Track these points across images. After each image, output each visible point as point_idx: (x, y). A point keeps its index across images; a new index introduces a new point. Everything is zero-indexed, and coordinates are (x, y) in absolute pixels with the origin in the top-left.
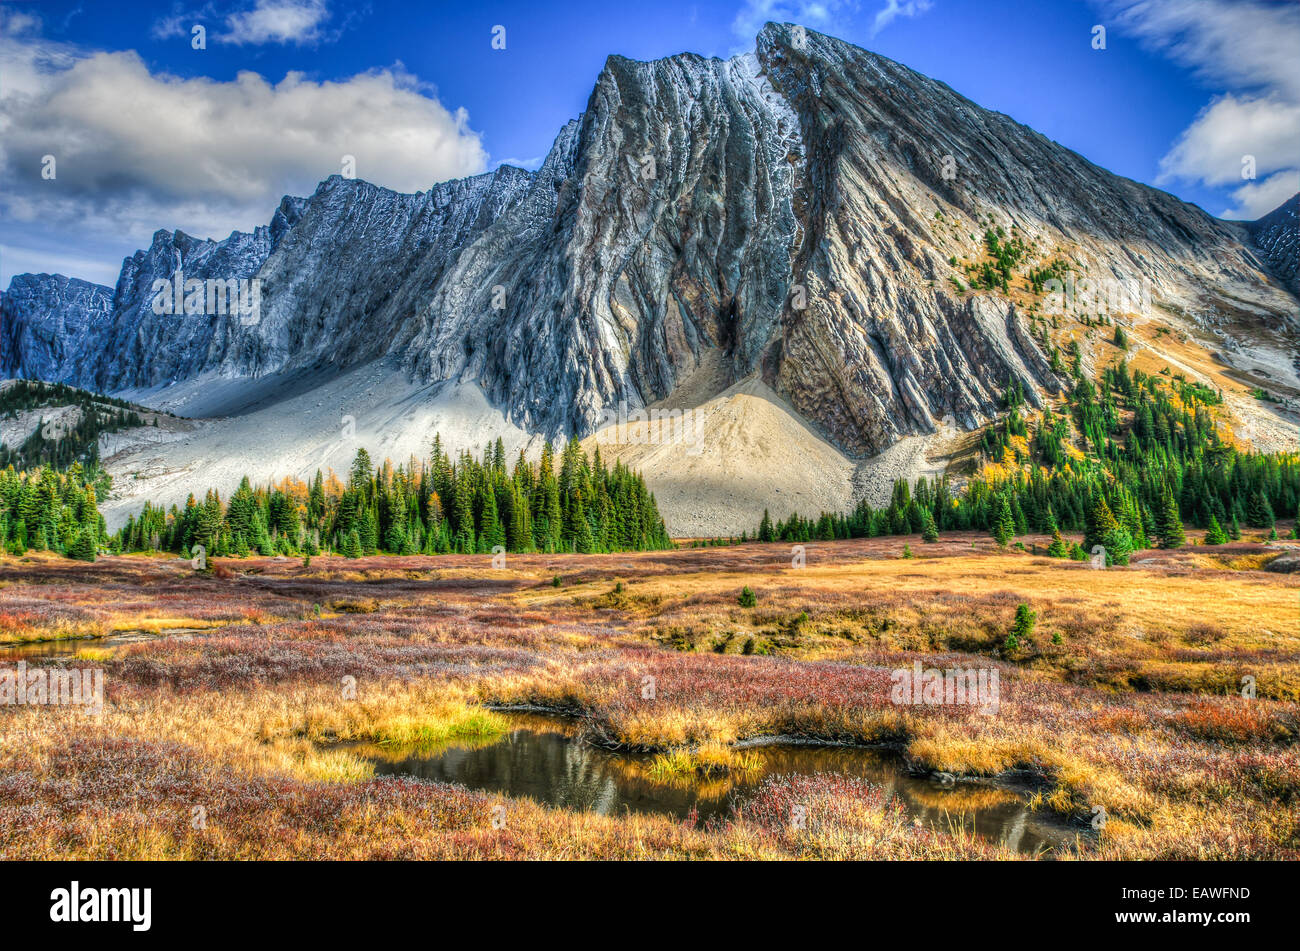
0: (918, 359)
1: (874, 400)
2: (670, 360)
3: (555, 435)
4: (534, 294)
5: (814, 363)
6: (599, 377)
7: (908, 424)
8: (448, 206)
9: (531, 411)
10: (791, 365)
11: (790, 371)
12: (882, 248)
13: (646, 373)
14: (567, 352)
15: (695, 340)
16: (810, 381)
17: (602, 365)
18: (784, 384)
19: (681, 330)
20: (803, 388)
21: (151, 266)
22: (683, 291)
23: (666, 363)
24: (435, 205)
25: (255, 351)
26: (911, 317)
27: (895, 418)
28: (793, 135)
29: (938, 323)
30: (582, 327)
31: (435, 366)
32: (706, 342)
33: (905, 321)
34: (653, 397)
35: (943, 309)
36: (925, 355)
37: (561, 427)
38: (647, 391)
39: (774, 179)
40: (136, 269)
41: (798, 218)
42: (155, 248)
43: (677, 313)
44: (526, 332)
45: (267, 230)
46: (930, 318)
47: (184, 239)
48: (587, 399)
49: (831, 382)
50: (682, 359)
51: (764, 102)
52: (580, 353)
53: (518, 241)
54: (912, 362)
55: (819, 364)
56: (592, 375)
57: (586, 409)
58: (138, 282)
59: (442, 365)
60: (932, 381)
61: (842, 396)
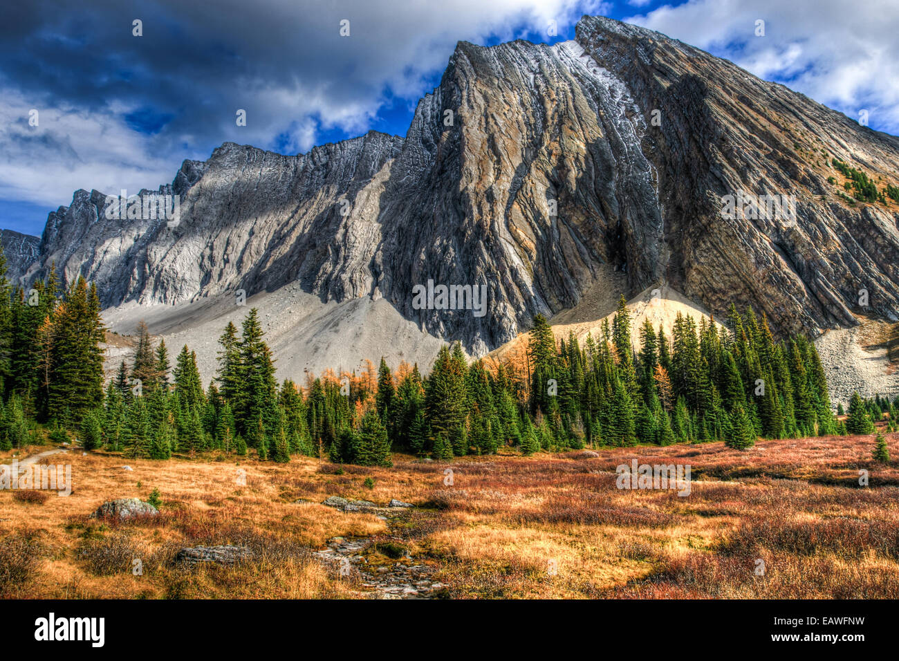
0: (827, 261)
1: (791, 298)
2: (572, 274)
3: (473, 342)
4: (431, 225)
5: (724, 269)
6: (508, 289)
7: (827, 319)
8: (327, 164)
9: (444, 321)
10: (699, 272)
11: (699, 277)
12: (769, 171)
13: (550, 286)
14: (475, 270)
15: (587, 257)
16: (721, 285)
17: (510, 279)
18: (694, 288)
19: (575, 249)
20: (715, 292)
21: (72, 218)
22: (570, 217)
23: (569, 276)
24: (314, 163)
25: (171, 282)
26: (812, 226)
27: (812, 314)
28: (624, 98)
29: (838, 230)
30: (487, 249)
31: (347, 286)
32: (597, 259)
33: (807, 230)
34: (560, 306)
35: (840, 218)
36: (833, 258)
37: (478, 334)
38: (554, 301)
39: (620, 130)
40: (59, 222)
41: (648, 159)
42: (76, 203)
43: (568, 234)
44: (430, 255)
45: (170, 187)
46: (831, 226)
47: (99, 197)
48: (500, 309)
49: (742, 285)
50: (581, 273)
51: (592, 75)
52: (488, 270)
53: (401, 185)
54: (821, 264)
55: (729, 270)
56: (502, 288)
57: (501, 318)
58: (62, 232)
59: (354, 286)
60: (843, 281)
61: (754, 297)
